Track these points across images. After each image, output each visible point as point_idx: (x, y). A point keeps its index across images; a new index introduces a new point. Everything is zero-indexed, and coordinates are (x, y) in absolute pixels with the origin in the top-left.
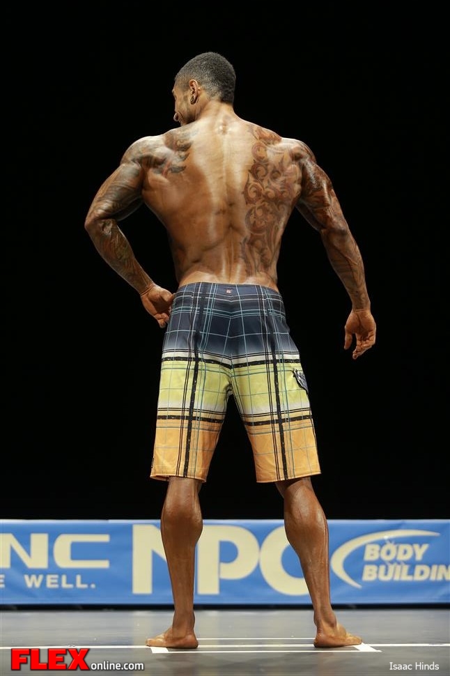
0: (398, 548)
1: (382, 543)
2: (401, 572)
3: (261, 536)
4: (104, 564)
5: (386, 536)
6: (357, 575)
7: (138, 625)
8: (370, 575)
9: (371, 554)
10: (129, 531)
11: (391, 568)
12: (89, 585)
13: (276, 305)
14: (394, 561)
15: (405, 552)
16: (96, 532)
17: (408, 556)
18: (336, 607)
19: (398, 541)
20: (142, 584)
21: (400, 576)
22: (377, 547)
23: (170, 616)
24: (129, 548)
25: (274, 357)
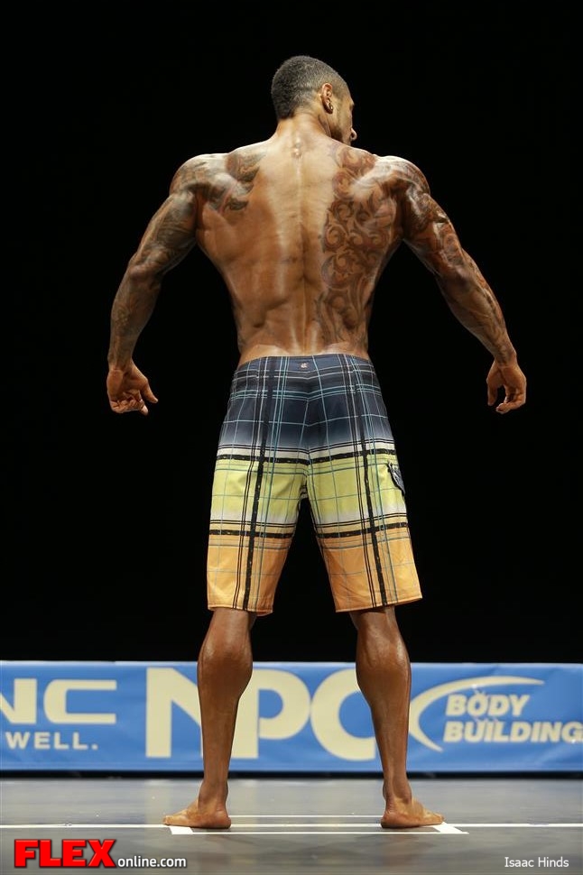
0: (489, 700)
1: (469, 694)
2: (494, 730)
3: (313, 683)
4: (110, 719)
5: (475, 684)
6: (437, 735)
7: (154, 798)
8: (454, 735)
9: (455, 707)
10: (141, 676)
11: (481, 725)
12: (90, 745)
13: (366, 378)
14: (485, 717)
15: (499, 705)
16: (98, 677)
17: (503, 711)
18: (413, 776)
19: (490, 691)
20: (159, 746)
21: (493, 736)
22: (462, 699)
23: (197, 786)
24: (141, 698)
25: (364, 447)
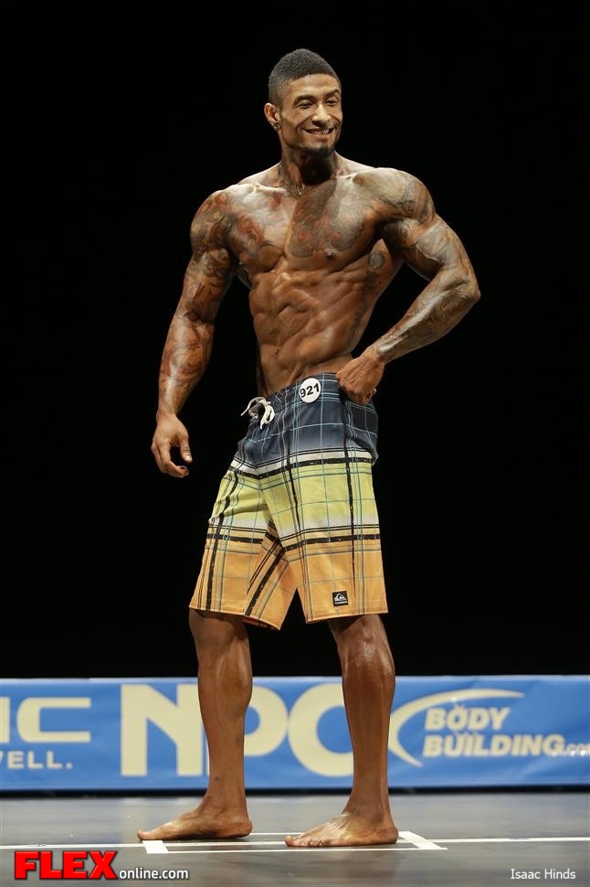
0: (469, 715)
1: (448, 707)
2: (474, 744)
3: (289, 699)
4: (83, 737)
5: (454, 697)
6: (415, 748)
7: (129, 816)
8: (433, 749)
9: (434, 721)
10: (116, 693)
11: (461, 739)
12: (64, 764)
14: (465, 731)
15: (479, 719)
16: (72, 695)
17: (483, 725)
18: (395, 791)
19: (469, 705)
20: (134, 764)
21: (473, 748)
22: (442, 712)
24: (116, 715)
